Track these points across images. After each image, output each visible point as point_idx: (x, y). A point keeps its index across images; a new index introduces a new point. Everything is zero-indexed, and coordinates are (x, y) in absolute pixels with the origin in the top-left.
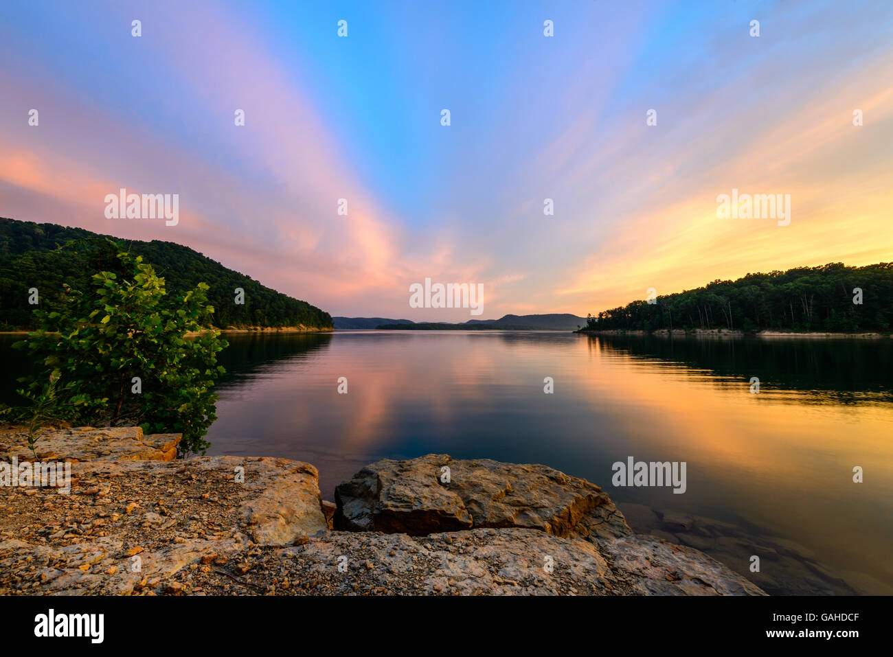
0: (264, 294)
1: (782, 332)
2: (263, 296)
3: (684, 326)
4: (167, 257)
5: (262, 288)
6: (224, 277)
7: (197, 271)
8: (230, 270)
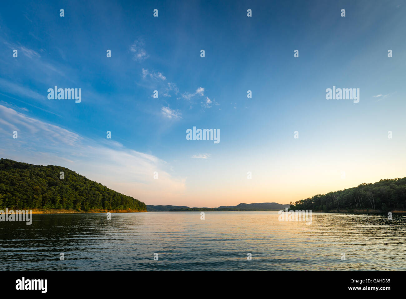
0: (109, 193)
2: (109, 194)
3: (347, 208)
4: (56, 173)
5: (108, 190)
6: (88, 184)
7: (73, 181)
8: (91, 181)
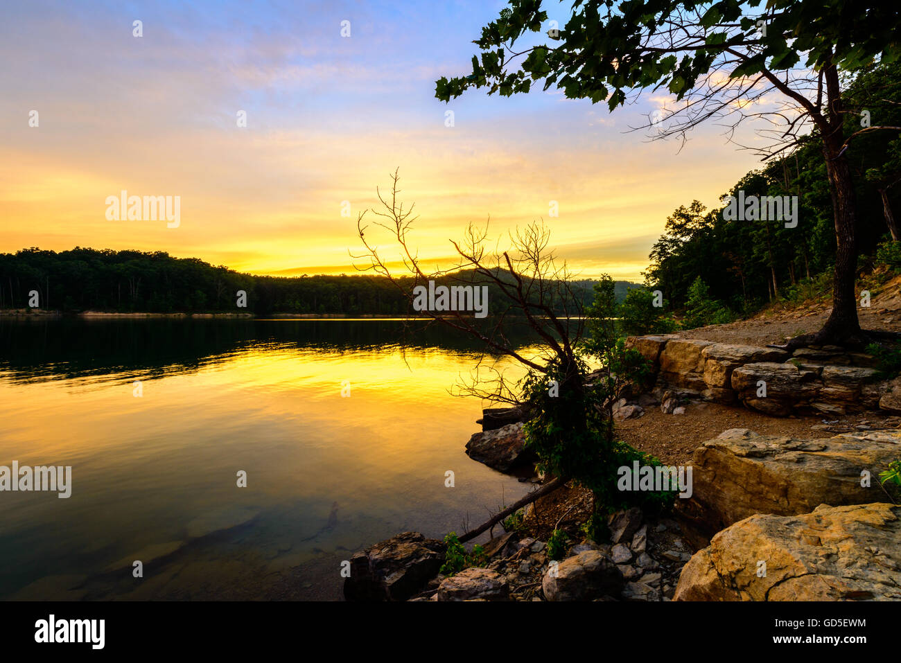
1: (106, 313)
